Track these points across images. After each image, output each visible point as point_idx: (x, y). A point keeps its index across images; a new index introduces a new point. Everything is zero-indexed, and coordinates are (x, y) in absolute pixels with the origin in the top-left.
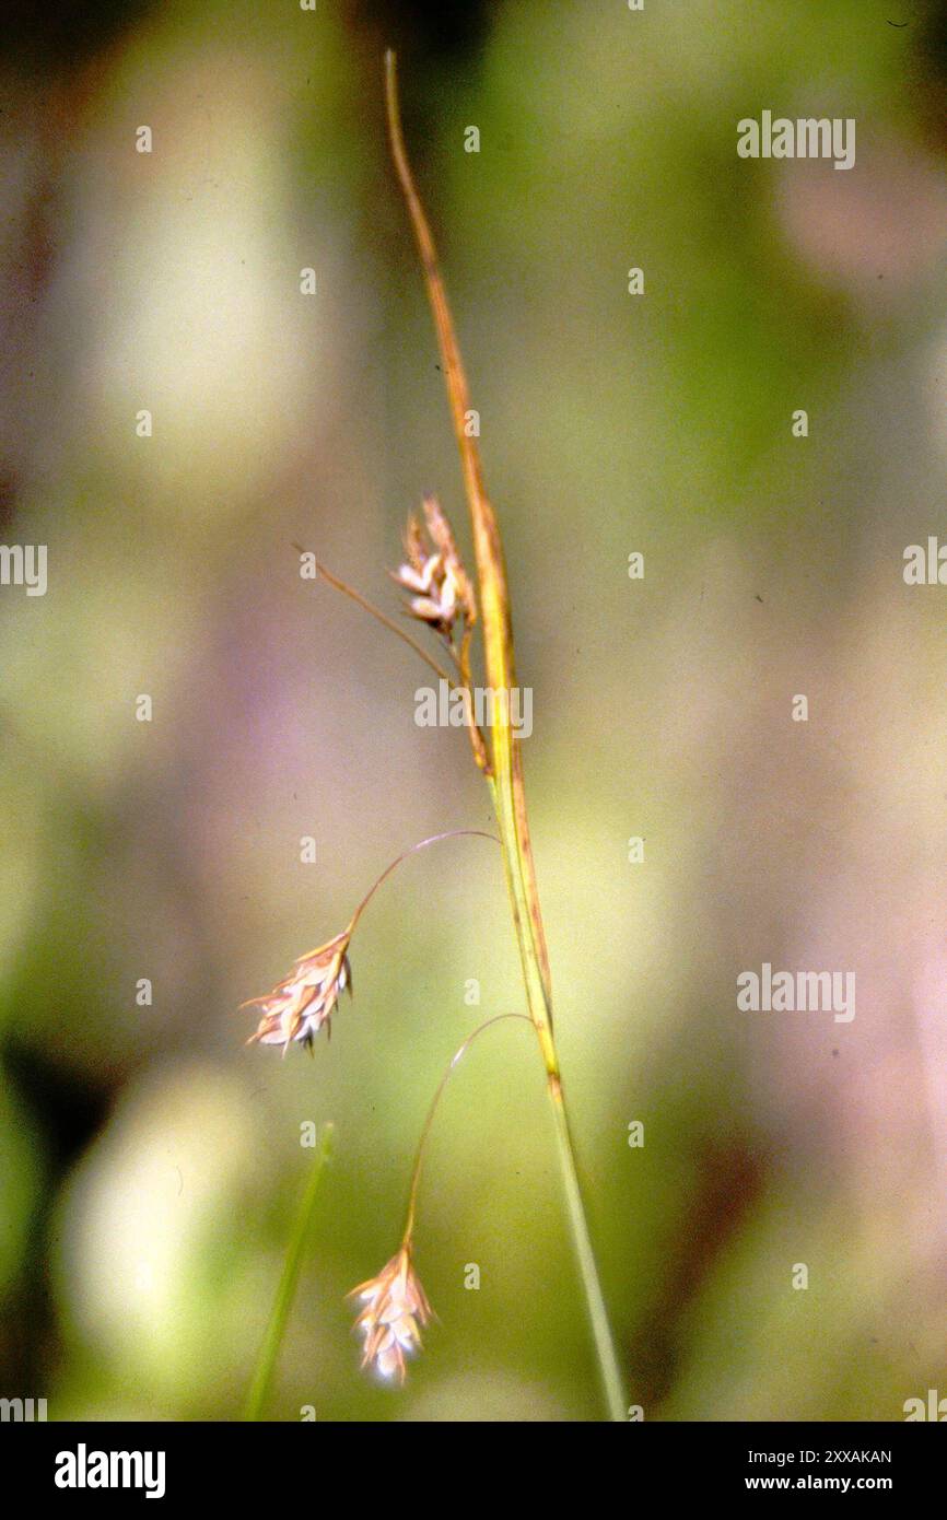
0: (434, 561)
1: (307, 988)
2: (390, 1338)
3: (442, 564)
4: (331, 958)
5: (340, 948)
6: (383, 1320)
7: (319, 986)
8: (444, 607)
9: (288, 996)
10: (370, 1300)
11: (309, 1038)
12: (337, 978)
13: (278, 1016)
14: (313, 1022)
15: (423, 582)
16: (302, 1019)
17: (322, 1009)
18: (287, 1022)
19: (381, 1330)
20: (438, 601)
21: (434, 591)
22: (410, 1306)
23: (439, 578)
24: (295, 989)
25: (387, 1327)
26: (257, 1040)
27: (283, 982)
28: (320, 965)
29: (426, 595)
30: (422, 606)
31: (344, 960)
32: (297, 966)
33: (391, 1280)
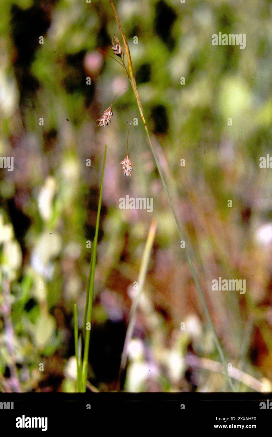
0: (117, 45)
1: (106, 116)
2: (128, 169)
3: (118, 46)
4: (109, 111)
5: (110, 109)
6: (126, 167)
7: (108, 115)
8: (120, 52)
9: (103, 118)
10: (123, 164)
11: (107, 124)
12: (111, 114)
13: (102, 121)
14: (108, 121)
15: (116, 49)
16: (106, 121)
17: (109, 118)
18: (104, 122)
19: (126, 169)
20: (118, 51)
21: (118, 50)
22: (130, 164)
23: (118, 48)
24: (104, 117)
25: (127, 168)
26: (100, 126)
27: (102, 115)
28: (108, 112)
29: (116, 51)
30: (116, 52)
31: (111, 111)
32: (104, 113)
33: (126, 161)
